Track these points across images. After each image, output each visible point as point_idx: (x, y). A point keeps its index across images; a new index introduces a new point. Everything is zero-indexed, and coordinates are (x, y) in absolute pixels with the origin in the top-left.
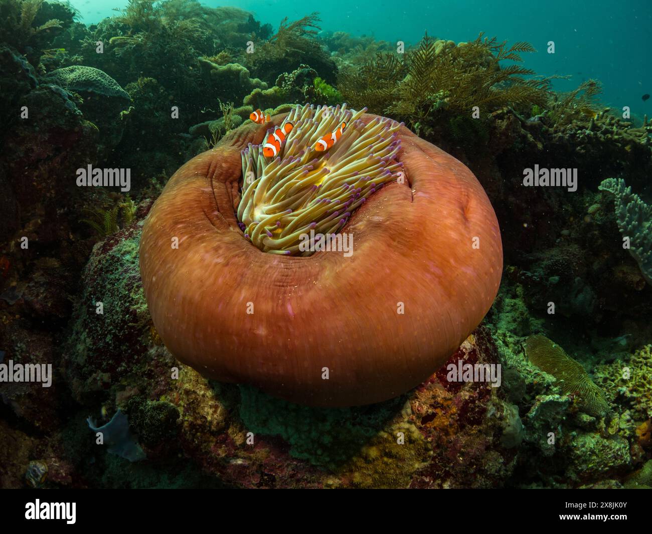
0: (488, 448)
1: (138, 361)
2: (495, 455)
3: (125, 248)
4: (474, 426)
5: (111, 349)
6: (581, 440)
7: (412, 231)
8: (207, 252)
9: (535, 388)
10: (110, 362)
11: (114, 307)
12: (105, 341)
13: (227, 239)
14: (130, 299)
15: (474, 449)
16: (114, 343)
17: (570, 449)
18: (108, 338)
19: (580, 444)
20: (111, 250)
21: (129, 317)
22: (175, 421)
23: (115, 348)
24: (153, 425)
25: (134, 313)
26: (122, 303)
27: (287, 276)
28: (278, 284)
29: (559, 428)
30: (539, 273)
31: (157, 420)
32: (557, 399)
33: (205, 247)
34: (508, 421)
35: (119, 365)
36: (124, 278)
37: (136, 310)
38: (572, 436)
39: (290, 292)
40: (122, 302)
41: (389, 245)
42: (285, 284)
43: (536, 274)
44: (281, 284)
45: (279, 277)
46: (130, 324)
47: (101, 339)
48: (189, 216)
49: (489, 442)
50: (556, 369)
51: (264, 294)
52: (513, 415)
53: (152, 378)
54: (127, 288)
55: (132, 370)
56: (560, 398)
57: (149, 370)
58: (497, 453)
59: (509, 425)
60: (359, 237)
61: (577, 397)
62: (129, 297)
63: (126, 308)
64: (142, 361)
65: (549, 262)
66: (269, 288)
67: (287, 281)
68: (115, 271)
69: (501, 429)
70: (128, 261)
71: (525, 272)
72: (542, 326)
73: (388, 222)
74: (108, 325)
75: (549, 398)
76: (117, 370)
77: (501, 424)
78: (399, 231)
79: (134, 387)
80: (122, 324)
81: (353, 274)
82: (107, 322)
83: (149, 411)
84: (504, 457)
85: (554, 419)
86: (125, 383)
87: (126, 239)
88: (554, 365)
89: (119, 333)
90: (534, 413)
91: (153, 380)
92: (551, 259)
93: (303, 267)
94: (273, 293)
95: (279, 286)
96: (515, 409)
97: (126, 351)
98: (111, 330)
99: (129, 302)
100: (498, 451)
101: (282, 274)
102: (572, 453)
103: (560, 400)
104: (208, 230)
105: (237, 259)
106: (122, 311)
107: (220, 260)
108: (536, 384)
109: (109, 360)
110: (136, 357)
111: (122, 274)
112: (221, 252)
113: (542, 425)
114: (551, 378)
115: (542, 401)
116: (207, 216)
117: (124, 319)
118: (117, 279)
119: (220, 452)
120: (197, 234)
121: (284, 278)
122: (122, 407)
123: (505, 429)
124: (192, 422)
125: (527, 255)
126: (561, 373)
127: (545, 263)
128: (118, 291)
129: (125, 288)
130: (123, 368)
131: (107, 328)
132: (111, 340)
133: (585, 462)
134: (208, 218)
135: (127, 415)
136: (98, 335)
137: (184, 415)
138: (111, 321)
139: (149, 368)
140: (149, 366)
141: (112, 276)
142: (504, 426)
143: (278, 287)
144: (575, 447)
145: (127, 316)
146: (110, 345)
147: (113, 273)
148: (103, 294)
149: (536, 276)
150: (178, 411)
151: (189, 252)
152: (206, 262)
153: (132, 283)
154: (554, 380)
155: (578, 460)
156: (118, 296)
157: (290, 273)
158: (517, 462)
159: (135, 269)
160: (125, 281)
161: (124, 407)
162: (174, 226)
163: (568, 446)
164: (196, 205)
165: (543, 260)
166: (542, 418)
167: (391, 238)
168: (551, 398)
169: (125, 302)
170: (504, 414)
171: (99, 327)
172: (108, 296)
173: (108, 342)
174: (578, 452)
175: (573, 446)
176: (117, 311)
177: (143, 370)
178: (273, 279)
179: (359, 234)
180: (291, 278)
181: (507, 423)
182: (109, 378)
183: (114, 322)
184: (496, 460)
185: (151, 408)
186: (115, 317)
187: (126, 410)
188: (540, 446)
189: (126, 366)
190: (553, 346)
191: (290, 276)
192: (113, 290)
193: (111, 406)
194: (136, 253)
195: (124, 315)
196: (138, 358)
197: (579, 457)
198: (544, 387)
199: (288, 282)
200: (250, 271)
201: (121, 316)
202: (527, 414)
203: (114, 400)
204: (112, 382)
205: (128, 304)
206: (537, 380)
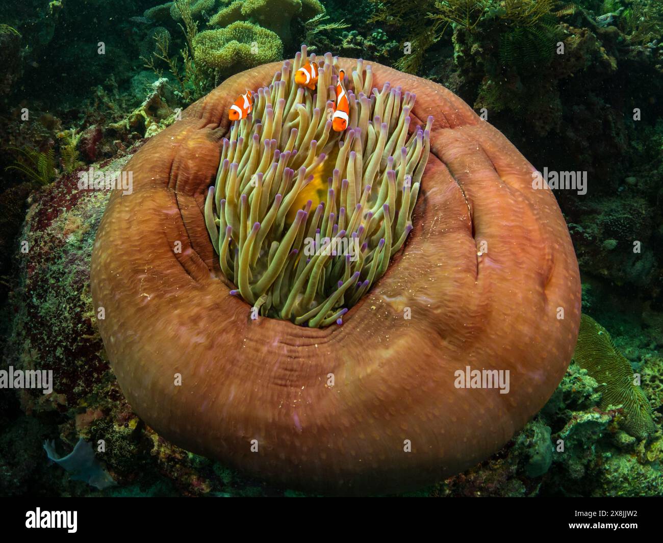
0: (510, 478)
1: (98, 381)
2: (517, 485)
3: (68, 225)
4: (499, 461)
5: (64, 366)
6: (615, 463)
7: (472, 328)
8: (182, 324)
9: (572, 396)
10: (64, 381)
11: (61, 310)
12: (55, 355)
13: (208, 300)
14: (81, 302)
15: (495, 482)
16: (66, 359)
17: (601, 472)
18: (59, 352)
19: (613, 467)
20: (50, 226)
21: (81, 327)
22: (148, 452)
23: (68, 363)
24: (123, 456)
25: (88, 322)
26: (70, 308)
27: (292, 370)
28: (280, 382)
29: (593, 448)
30: (592, 229)
31: (128, 452)
32: (597, 419)
33: (180, 316)
34: (537, 448)
35: (76, 384)
36: (70, 272)
37: (89, 320)
38: (605, 457)
39: (296, 397)
40: (71, 305)
41: (436, 346)
42: (288, 383)
43: (588, 230)
44: (283, 382)
45: (282, 372)
46: (84, 336)
47: (49, 352)
48: (152, 261)
49: (512, 472)
50: (599, 367)
51: (260, 395)
52: (544, 440)
53: (117, 400)
54: (75, 286)
55: (91, 391)
56: (601, 417)
57: (113, 390)
58: (519, 482)
59: (537, 453)
60: (394, 326)
61: (619, 415)
62: (79, 300)
63: (77, 314)
64: (103, 380)
65: (607, 219)
66: (267, 387)
67: (291, 378)
68: (58, 259)
69: (528, 457)
70: (72, 245)
71: (575, 225)
72: (587, 293)
73: (439, 311)
74: (57, 335)
75: (587, 417)
76: (74, 390)
77: (529, 452)
78: (452, 326)
79: (97, 408)
80: (74, 336)
81: (383, 388)
82: (55, 331)
83: (117, 440)
84: (526, 487)
85: (588, 439)
86: (85, 405)
87: (68, 209)
88: (598, 361)
89: (72, 346)
90: (568, 433)
91: (118, 402)
92: (610, 215)
93: (313, 356)
94: (272, 395)
95: (281, 385)
96: (547, 431)
97: (81, 366)
98: (61, 341)
99: (80, 306)
100: (520, 480)
101: (285, 366)
102: (602, 476)
103: (600, 420)
104: (181, 287)
105: (224, 336)
106: (72, 318)
107: (201, 340)
108: (574, 392)
109: (63, 378)
110: (96, 375)
111: (67, 265)
112: (202, 324)
113: (574, 444)
114: (592, 382)
115: (578, 421)
116: (177, 258)
117: (76, 329)
118: (62, 273)
119: (204, 486)
120: (166, 292)
121: (288, 373)
122: (84, 433)
123: (533, 457)
124: (170, 455)
125: (580, 203)
126: (605, 374)
127: (601, 217)
128: (64, 290)
129: (72, 286)
130: (81, 388)
131: (55, 337)
132: (62, 354)
133: (615, 488)
134: (179, 261)
135: (91, 443)
136: (45, 347)
137: (160, 446)
138: (60, 329)
139: (112, 388)
140: (112, 385)
141: (54, 268)
142: (532, 455)
143: (279, 387)
144: (607, 470)
145: (80, 325)
146: (61, 360)
147: (55, 263)
148: (46, 291)
149: (589, 234)
150: (152, 440)
151: (157, 320)
152: (182, 341)
153: (81, 281)
154: (596, 385)
155: (607, 485)
156: (65, 297)
157: (295, 367)
158: (539, 491)
159: (83, 260)
160: (71, 275)
161: (86, 434)
162: (133, 276)
163: (600, 469)
164: (159, 241)
165: (599, 213)
166: (575, 437)
167: (439, 334)
168: (590, 418)
169: (75, 306)
170: (534, 440)
171: (46, 335)
172: (53, 296)
173: (59, 357)
174: (609, 477)
175: (605, 469)
176: (65, 317)
177: (106, 390)
178: (273, 374)
179: (395, 319)
180: (297, 373)
181: (535, 450)
182: (65, 400)
183: (64, 331)
184: (517, 490)
185: (119, 437)
186: (64, 325)
187: (89, 437)
188: (568, 467)
189: (83, 385)
190: (599, 333)
191: (296, 371)
192: (59, 287)
193: (71, 431)
194: (83, 234)
195: (75, 325)
196: (98, 377)
197: (609, 482)
198: (583, 396)
199: (292, 381)
200: (243, 357)
201: (72, 325)
202: (559, 433)
203: (73, 425)
204: (69, 404)
205: (78, 310)
206: (576, 387)
